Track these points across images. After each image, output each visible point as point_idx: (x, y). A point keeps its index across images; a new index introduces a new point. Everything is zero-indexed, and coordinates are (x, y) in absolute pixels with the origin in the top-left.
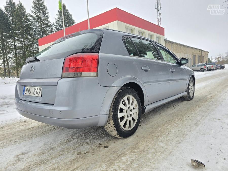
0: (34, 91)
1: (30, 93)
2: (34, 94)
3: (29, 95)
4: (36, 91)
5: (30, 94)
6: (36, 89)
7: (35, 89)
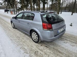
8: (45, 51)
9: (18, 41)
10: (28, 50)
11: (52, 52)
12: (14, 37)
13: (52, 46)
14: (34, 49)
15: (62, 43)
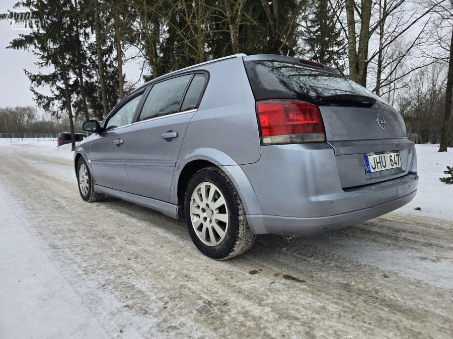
0: (391, 160)
1: (384, 165)
2: (393, 166)
3: (383, 169)
4: (393, 159)
5: (385, 167)
6: (393, 156)
7: (391, 156)
8: (283, 298)
9: (99, 251)
10: (154, 298)
11: (332, 307)
12: (80, 234)
13: (335, 278)
14: (196, 287)
15: (408, 261)
